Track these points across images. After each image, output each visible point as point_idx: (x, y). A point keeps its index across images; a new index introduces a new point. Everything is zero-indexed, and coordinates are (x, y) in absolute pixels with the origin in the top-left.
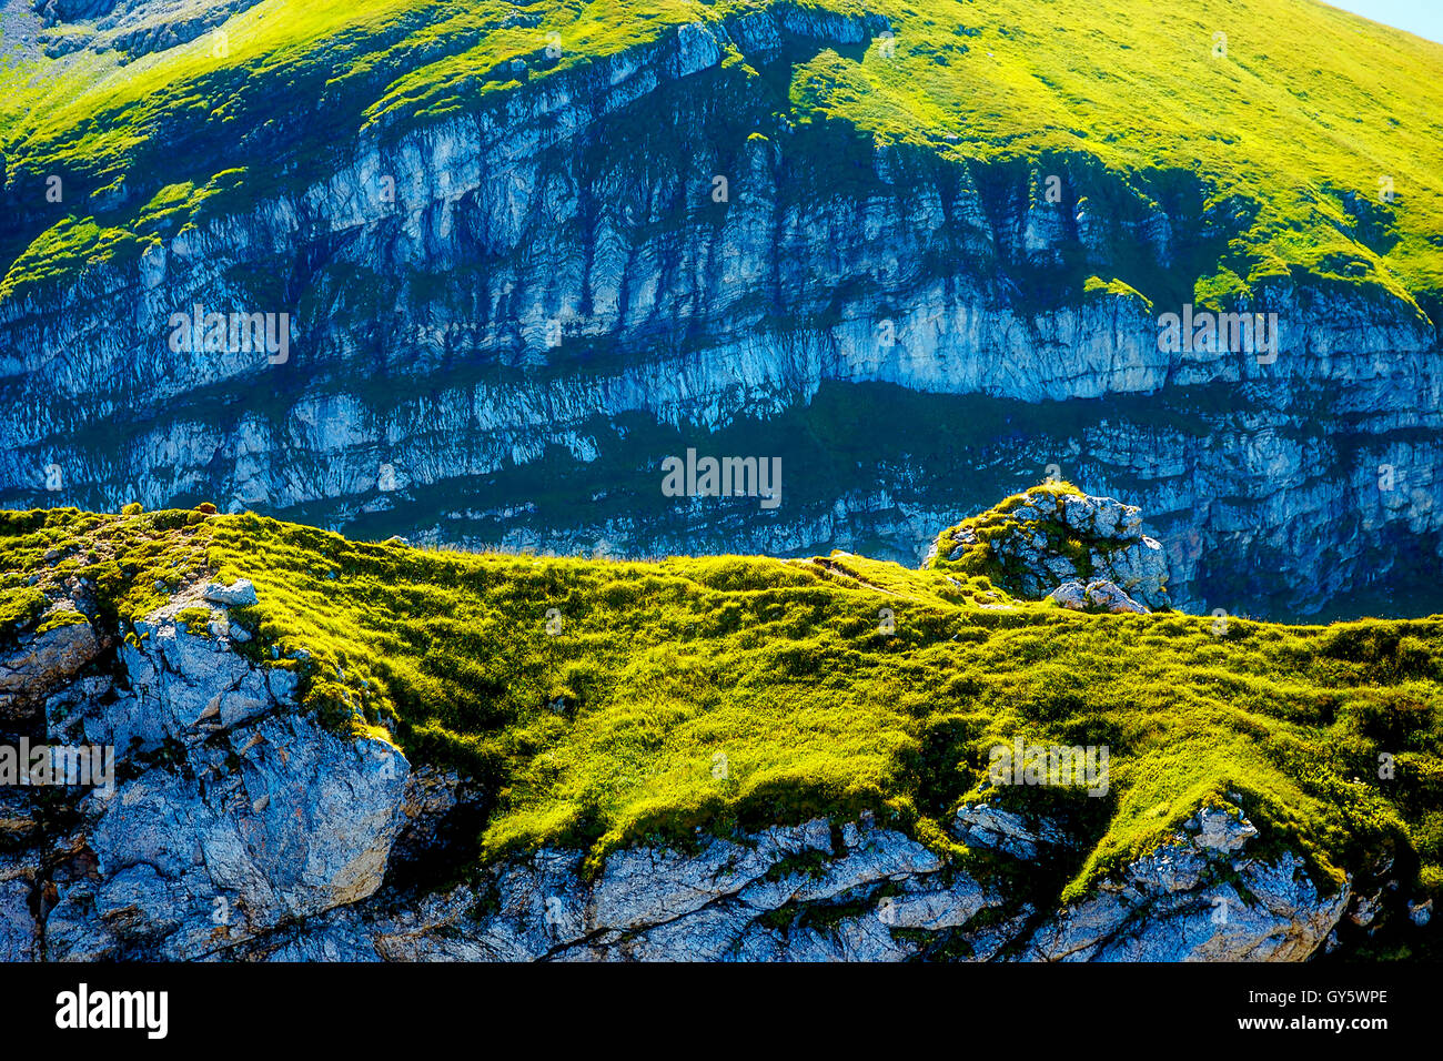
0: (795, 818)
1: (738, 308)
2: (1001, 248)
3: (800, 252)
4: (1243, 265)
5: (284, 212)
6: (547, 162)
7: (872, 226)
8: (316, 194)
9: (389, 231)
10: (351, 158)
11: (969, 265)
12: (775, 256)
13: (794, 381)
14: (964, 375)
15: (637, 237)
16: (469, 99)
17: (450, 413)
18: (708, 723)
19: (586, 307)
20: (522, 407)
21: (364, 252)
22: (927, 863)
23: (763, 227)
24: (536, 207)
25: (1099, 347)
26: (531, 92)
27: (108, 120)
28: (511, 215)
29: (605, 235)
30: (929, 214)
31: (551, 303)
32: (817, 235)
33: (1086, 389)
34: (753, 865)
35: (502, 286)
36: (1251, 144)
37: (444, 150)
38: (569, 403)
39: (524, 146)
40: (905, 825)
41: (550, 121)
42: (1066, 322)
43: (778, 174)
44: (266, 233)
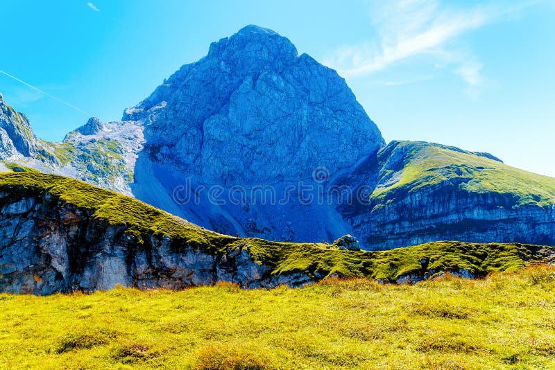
0: (297, 272)
1: (453, 211)
2: (485, 203)
3: (460, 204)
4: (518, 204)
5: (400, 202)
6: (429, 196)
7: (468, 201)
8: (403, 201)
9: (411, 204)
10: (407, 196)
11: (481, 205)
12: (457, 205)
13: (460, 219)
14: (481, 217)
15: (439, 203)
16: (420, 190)
17: (419, 223)
18: (295, 261)
19: (434, 211)
20: (427, 222)
21: (409, 206)
22: (308, 278)
23: (455, 202)
24: (428, 200)
25: (499, 214)
26: (427, 189)
27: (383, 194)
28: (425, 202)
29: (436, 204)
30: (476, 199)
31: (430, 211)
32: (462, 202)
33: (497, 219)
34: (292, 278)
35: (424, 209)
36: (520, 190)
37: (417, 195)
38: (432, 221)
39: (426, 194)
40: (307, 274)
41: (429, 191)
42: (494, 211)
43: (456, 196)
44: (398, 205)
